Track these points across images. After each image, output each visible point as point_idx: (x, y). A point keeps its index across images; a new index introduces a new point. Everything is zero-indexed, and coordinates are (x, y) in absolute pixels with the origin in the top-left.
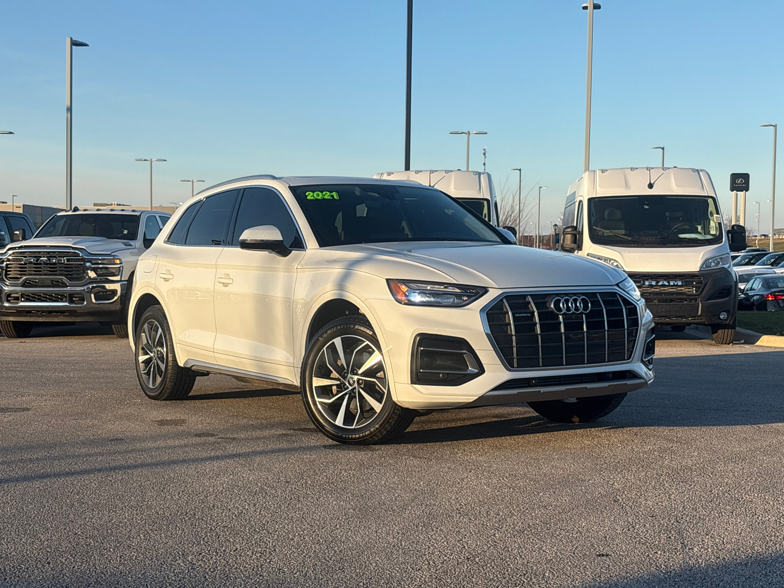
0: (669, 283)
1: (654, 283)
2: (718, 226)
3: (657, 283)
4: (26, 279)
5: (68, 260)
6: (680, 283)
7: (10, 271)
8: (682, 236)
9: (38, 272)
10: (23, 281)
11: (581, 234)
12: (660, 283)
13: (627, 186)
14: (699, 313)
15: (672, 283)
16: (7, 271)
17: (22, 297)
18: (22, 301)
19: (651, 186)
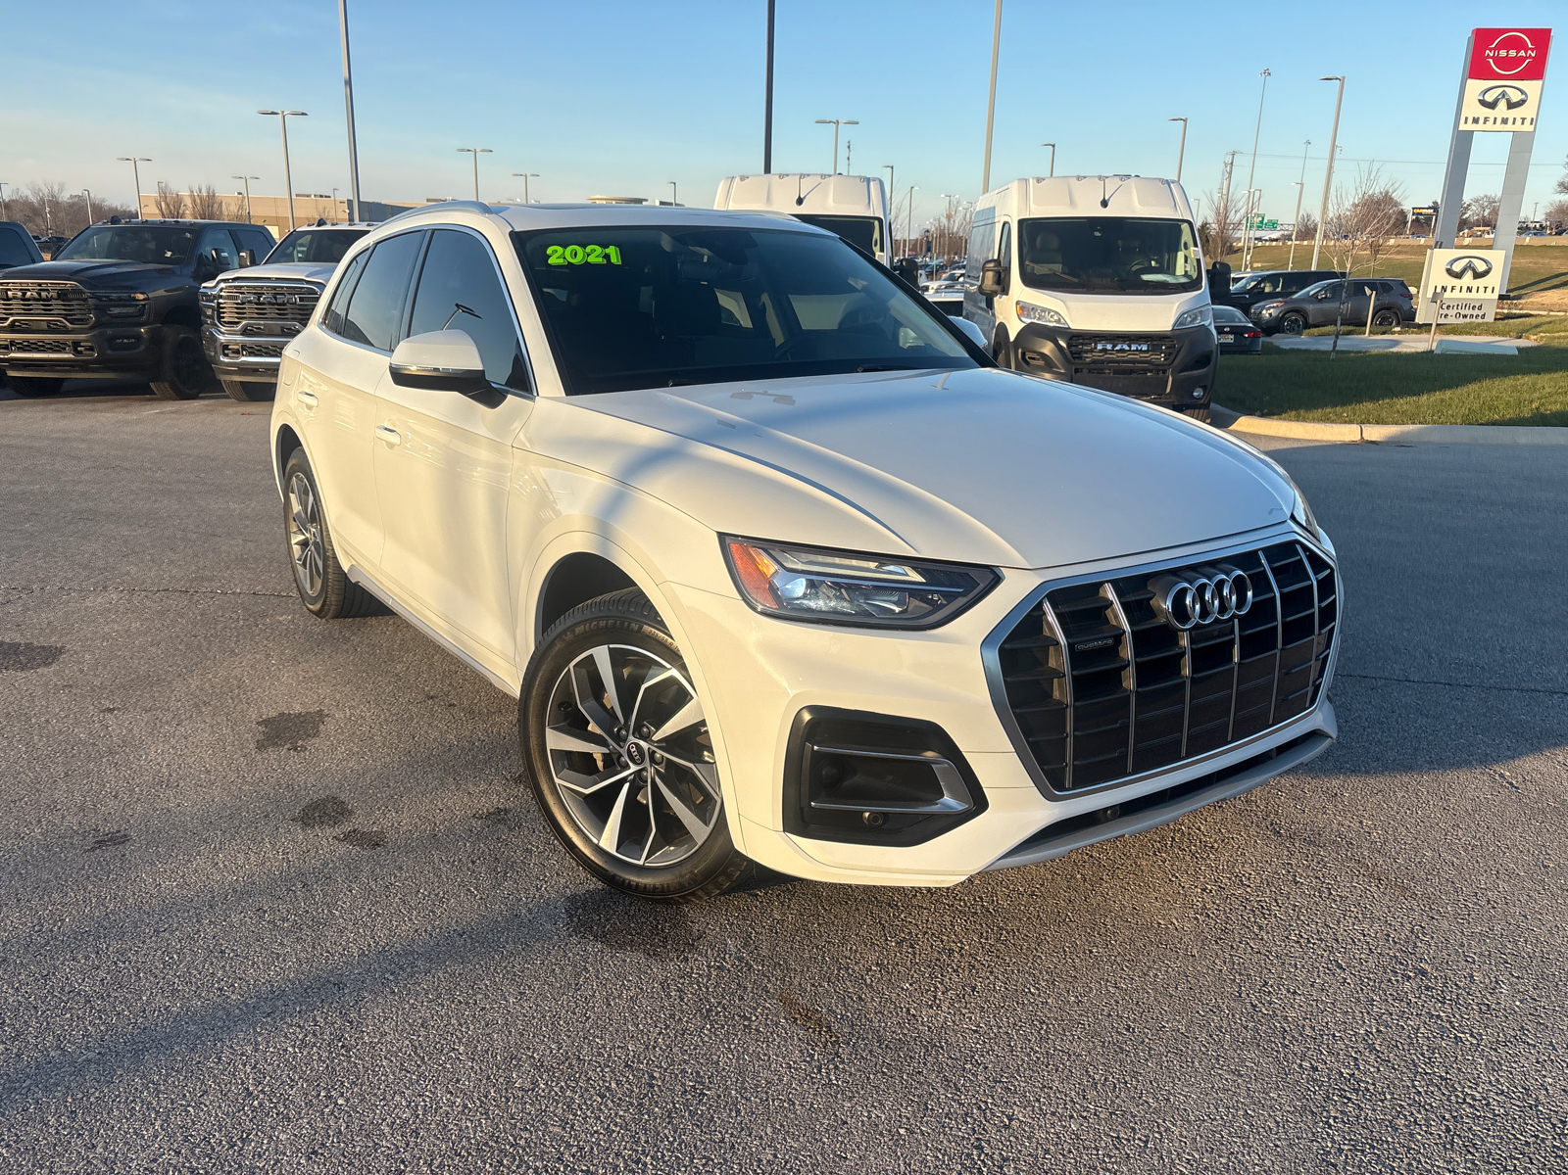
0: (1130, 347)
1: (1109, 347)
2: (1195, 264)
3: (1114, 346)
4: (247, 325)
5: (301, 299)
6: (1145, 348)
7: (224, 313)
8: (1145, 277)
9: (262, 315)
10: (242, 327)
11: (1008, 270)
12: (1118, 348)
13: (1072, 202)
14: (1168, 390)
15: (1133, 348)
16: (219, 313)
17: (243, 349)
18: (243, 355)
19: (1104, 204)
